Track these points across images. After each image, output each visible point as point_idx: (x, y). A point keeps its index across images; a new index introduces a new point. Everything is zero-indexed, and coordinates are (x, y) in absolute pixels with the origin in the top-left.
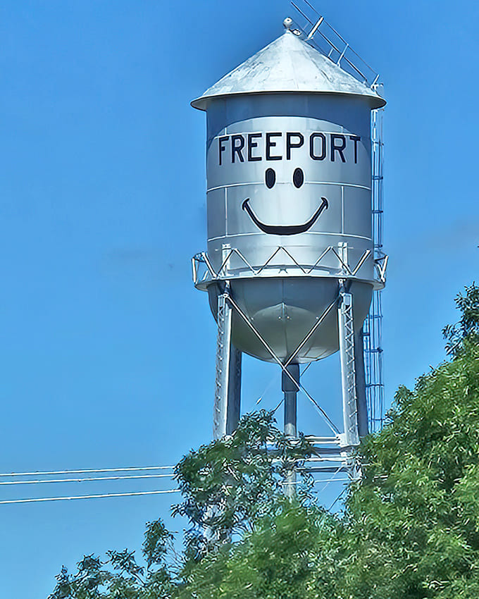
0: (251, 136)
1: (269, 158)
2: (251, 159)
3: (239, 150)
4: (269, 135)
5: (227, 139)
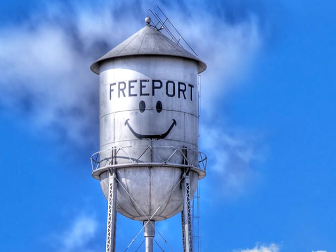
0: (130, 82)
1: (142, 94)
2: (130, 95)
3: (123, 90)
4: (141, 81)
5: (115, 84)
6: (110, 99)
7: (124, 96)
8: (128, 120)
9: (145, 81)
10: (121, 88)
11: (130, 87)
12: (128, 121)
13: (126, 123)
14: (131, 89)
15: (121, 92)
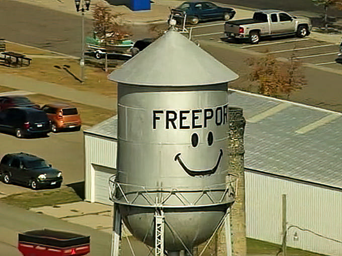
0: (181, 112)
1: (194, 127)
2: (181, 127)
3: (172, 120)
4: (194, 112)
6: (154, 128)
7: (175, 127)
8: (180, 154)
9: (197, 111)
10: (170, 118)
11: (182, 118)
12: (179, 156)
13: (177, 158)
14: (183, 120)
15: (170, 123)
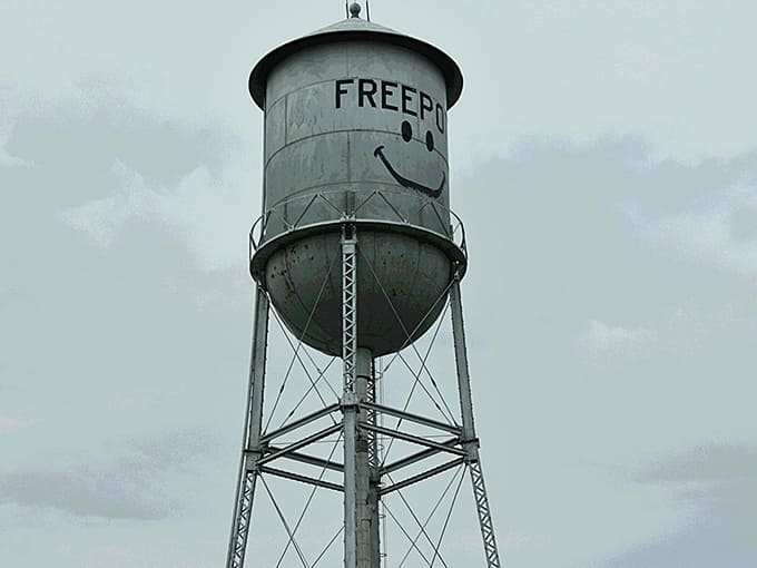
0: (384, 84)
1: (405, 110)
2: (384, 106)
3: (370, 94)
4: (404, 88)
5: (351, 81)
6: (338, 107)
7: (373, 105)
8: (382, 147)
9: (410, 89)
10: (365, 90)
11: (385, 93)
12: (382, 150)
13: (378, 152)
14: (388, 96)
15: (365, 97)
